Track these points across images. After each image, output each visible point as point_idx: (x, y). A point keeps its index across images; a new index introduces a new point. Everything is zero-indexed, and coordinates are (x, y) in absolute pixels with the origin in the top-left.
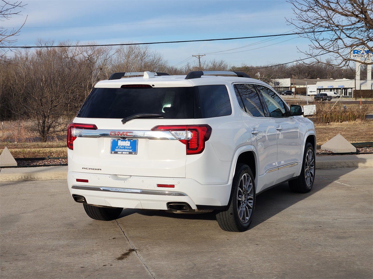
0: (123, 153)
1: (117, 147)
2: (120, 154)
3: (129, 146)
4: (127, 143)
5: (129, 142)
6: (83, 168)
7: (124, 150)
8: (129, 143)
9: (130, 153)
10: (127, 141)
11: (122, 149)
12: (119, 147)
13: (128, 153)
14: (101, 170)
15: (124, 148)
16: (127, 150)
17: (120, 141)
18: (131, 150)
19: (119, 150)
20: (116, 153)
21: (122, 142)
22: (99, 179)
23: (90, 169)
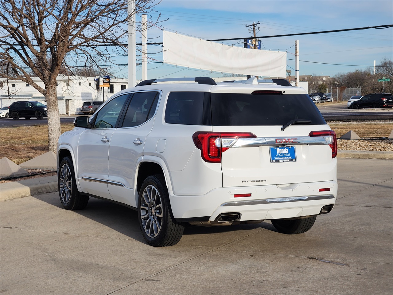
0: (284, 161)
1: (277, 156)
2: (281, 162)
3: (288, 154)
4: (285, 151)
5: (287, 149)
6: (242, 182)
7: (284, 158)
8: (288, 151)
9: (291, 160)
10: (285, 148)
11: (281, 157)
12: (278, 156)
13: (289, 160)
14: (266, 181)
15: (284, 156)
16: (287, 158)
17: (279, 149)
18: (291, 158)
19: (279, 158)
20: (277, 161)
21: (280, 149)
22: (266, 191)
23: (252, 181)
